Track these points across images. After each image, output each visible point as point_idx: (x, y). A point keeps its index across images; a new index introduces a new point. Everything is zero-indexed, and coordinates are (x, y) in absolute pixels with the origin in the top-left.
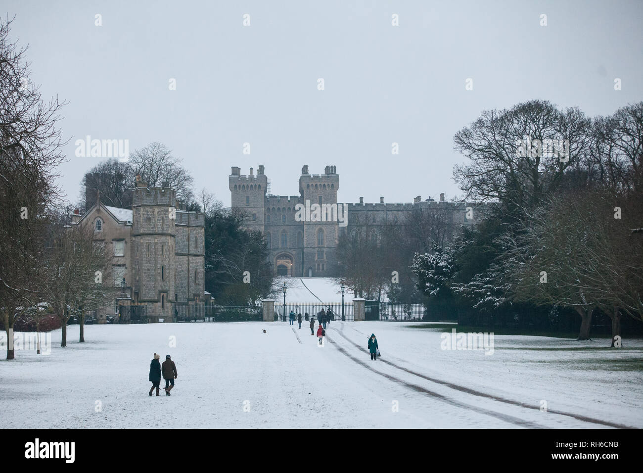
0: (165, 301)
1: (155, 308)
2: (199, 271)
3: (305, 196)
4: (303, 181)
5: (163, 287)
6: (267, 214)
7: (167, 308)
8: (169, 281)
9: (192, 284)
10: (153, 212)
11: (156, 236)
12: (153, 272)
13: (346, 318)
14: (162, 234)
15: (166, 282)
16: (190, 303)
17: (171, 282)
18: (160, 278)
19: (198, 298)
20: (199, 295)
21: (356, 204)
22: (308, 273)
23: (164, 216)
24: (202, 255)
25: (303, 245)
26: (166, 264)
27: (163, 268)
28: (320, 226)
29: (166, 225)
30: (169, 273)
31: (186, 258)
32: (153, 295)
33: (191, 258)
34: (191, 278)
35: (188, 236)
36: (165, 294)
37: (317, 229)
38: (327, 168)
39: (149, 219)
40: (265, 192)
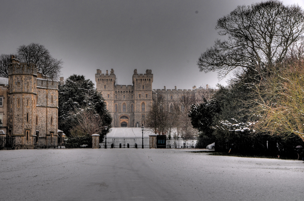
0: (29, 135)
1: (22, 140)
2: (53, 117)
3: (135, 85)
4: (134, 77)
5: (28, 126)
6: (115, 94)
7: (30, 140)
8: (32, 123)
9: (49, 125)
10: (21, 78)
11: (23, 94)
12: (21, 117)
13: (144, 146)
14: (27, 93)
15: (30, 123)
16: (47, 137)
17: (33, 124)
18: (25, 121)
19: (53, 134)
20: (53, 132)
21: (162, 90)
22: (137, 125)
23: (29, 81)
24: (56, 108)
25: (134, 111)
26: (30, 111)
27: (28, 114)
28: (143, 101)
29: (30, 87)
30: (32, 118)
31: (45, 108)
32: (21, 131)
33: (48, 109)
34: (49, 121)
35: (47, 96)
36: (29, 131)
37: (141, 103)
38: (147, 70)
39: (19, 83)
40: (114, 83)
